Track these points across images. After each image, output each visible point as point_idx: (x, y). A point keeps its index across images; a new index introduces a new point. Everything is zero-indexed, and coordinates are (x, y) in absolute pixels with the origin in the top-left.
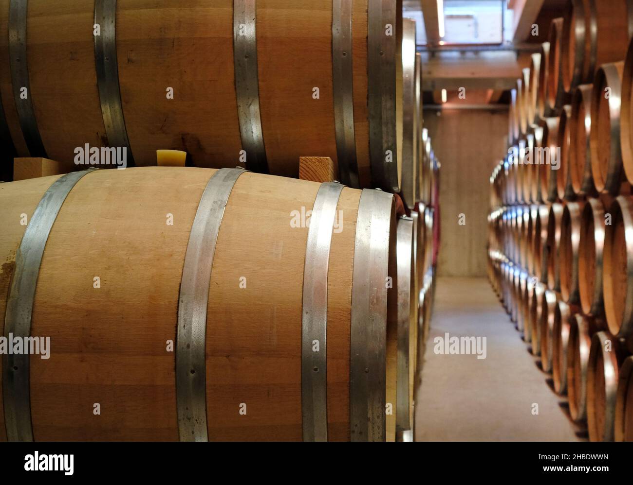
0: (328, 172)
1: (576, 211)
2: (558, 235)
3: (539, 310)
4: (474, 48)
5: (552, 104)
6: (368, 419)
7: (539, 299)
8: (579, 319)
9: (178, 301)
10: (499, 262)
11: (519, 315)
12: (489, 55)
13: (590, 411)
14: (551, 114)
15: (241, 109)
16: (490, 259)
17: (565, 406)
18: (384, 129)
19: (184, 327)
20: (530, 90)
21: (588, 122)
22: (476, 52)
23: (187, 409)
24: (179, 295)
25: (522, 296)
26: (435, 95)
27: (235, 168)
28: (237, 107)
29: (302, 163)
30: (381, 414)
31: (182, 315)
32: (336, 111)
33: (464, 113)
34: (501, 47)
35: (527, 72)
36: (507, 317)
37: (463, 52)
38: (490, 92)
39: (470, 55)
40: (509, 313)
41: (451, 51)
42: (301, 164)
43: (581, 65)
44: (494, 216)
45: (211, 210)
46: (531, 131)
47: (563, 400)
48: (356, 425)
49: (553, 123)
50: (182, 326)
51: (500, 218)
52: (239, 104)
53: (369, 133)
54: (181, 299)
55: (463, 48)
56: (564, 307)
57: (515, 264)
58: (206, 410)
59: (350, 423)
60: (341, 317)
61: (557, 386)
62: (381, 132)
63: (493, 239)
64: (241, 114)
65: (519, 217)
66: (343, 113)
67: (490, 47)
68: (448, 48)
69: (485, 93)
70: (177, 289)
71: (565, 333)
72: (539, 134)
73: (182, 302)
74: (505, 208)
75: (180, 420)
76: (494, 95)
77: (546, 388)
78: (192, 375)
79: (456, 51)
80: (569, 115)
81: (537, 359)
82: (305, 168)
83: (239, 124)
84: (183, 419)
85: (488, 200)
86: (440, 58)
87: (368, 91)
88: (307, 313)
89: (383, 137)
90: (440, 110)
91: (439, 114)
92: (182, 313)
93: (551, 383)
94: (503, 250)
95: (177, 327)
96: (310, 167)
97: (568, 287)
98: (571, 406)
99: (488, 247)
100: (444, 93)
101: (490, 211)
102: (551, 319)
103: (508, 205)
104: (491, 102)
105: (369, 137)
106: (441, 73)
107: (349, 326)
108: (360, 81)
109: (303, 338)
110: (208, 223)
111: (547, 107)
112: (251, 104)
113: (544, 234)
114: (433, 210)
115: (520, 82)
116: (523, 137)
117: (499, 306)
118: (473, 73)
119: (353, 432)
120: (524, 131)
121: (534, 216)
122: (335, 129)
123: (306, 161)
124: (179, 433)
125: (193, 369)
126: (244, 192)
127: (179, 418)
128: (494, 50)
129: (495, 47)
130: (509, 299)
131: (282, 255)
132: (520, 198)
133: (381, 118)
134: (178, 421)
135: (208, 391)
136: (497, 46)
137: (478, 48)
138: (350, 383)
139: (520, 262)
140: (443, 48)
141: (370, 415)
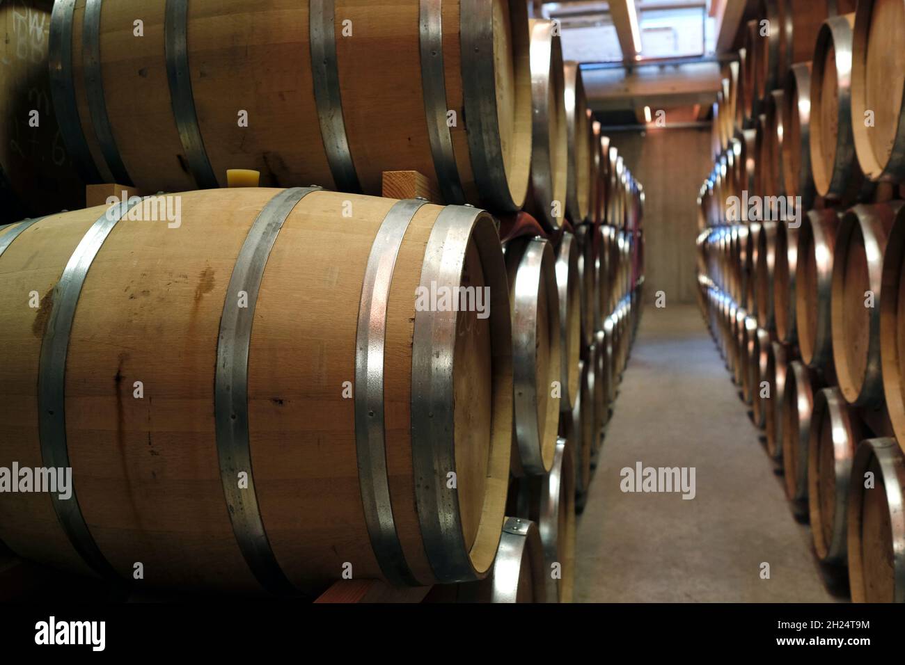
0: (414, 188)
1: (772, 229)
2: (755, 256)
3: (741, 337)
4: (674, 62)
5: (748, 114)
6: (435, 472)
7: (741, 326)
8: (776, 347)
9: (218, 337)
10: (706, 287)
11: (724, 343)
12: (690, 68)
13: (787, 446)
14: (748, 125)
15: (323, 122)
16: (699, 283)
17: (763, 440)
18: (485, 137)
19: (224, 366)
20: (730, 102)
21: (780, 130)
22: (676, 66)
23: (229, 458)
24: (219, 330)
25: (725, 321)
26: (638, 114)
27: (309, 186)
28: (319, 120)
29: (386, 179)
30: (449, 465)
31: (222, 353)
32: (429, 120)
33: (667, 131)
34: (703, 59)
35: (726, 83)
36: (713, 345)
37: (662, 67)
38: (697, 108)
39: (669, 69)
40: (715, 340)
41: (648, 66)
42: (384, 180)
43: (775, 69)
44: (701, 239)
45: (263, 234)
46: (730, 146)
47: (762, 433)
48: (421, 479)
49: (750, 135)
50: (222, 365)
51: (706, 240)
52: (320, 116)
53: (468, 143)
54: (221, 335)
55: (662, 62)
56: (762, 334)
57: (720, 289)
58: (250, 460)
59: (413, 476)
60: (401, 353)
61: (757, 418)
62: (482, 140)
63: (701, 263)
64: (324, 128)
65: (723, 238)
66: (436, 120)
67: (692, 60)
68: (646, 63)
69: (692, 109)
70: (218, 323)
71: (763, 361)
72: (737, 149)
73: (222, 338)
74: (711, 230)
75: (223, 471)
76: (701, 112)
77: (746, 420)
78: (232, 421)
79: (655, 65)
80: (764, 125)
81: (739, 389)
82: (390, 184)
83: (322, 139)
84: (226, 470)
85: (696, 223)
86: (637, 75)
87: (463, 94)
88: (361, 349)
89: (485, 146)
90: (645, 130)
91: (643, 134)
92: (222, 350)
93: (751, 415)
94: (709, 275)
95: (216, 366)
96: (394, 182)
97: (765, 312)
98: (770, 440)
99: (697, 272)
100: (647, 111)
101: (698, 234)
102: (751, 345)
103: (713, 226)
104: (699, 119)
105: (470, 149)
106: (640, 90)
107: (410, 363)
108: (454, 82)
109: (357, 377)
110: (257, 249)
111: (744, 119)
112: (333, 116)
113: (743, 256)
114: (630, 234)
115: (720, 95)
116: (724, 153)
117: (706, 333)
118: (673, 88)
119: (419, 486)
120: (725, 146)
121: (735, 238)
122: (429, 140)
123: (391, 177)
124: (223, 486)
125: (234, 414)
126: (305, 212)
127: (222, 469)
128: (695, 62)
129: (697, 59)
130: (716, 327)
131: (337, 282)
132: (722, 218)
133: (480, 125)
134: (221, 472)
135: (251, 439)
136: (698, 58)
137: (677, 62)
138: (411, 429)
139: (723, 285)
140: (640, 64)
141: (436, 467)
